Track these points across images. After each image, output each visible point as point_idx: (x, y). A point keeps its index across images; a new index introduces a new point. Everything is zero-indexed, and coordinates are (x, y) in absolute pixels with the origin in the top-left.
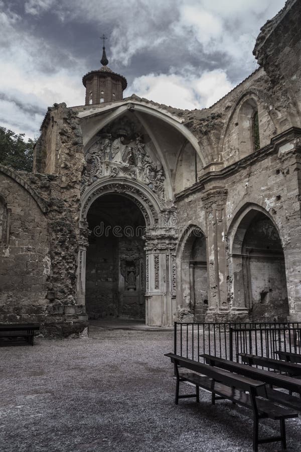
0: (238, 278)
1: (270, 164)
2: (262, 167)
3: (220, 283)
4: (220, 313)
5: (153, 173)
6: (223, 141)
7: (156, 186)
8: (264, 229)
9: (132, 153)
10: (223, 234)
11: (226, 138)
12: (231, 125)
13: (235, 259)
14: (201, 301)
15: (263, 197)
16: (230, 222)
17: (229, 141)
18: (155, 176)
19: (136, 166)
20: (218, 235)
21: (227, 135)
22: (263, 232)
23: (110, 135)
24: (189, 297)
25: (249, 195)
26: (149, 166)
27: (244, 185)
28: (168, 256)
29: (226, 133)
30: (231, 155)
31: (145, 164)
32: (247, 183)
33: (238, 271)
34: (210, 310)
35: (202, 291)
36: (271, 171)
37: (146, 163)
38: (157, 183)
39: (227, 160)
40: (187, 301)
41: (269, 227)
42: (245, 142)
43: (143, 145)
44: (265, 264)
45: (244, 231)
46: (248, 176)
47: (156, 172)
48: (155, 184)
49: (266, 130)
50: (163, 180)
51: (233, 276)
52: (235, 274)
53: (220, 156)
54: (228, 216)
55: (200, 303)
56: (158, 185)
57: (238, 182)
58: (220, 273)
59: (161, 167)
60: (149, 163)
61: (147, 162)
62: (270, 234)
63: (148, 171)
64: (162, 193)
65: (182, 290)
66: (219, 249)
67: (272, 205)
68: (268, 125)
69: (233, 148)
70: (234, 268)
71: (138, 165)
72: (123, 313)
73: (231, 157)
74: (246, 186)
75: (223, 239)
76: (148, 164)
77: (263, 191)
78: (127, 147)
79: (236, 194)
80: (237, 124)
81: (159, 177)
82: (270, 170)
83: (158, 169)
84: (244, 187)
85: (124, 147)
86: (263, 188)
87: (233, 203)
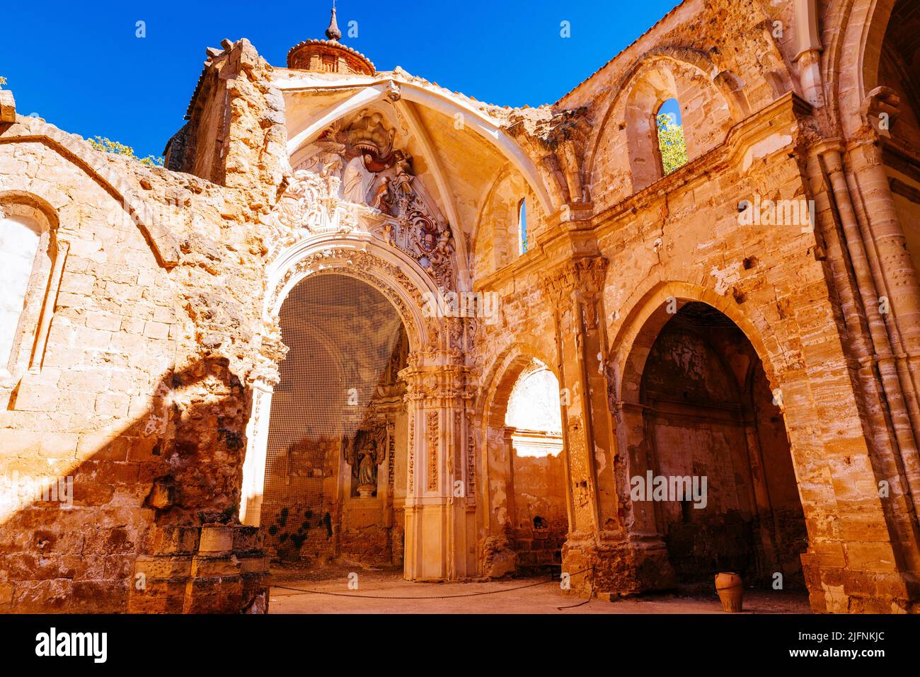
0: (637, 460)
1: (719, 192)
2: (698, 200)
3: (600, 472)
4: (604, 548)
5: (429, 237)
6: (592, 162)
7: (435, 264)
8: (674, 354)
9: (389, 190)
10: (600, 357)
11: (597, 156)
12: (608, 130)
13: (629, 415)
14: (528, 520)
15: (706, 266)
16: (617, 329)
17: (603, 162)
18: (434, 244)
19: (395, 216)
20: (589, 359)
21: (600, 150)
22: (673, 360)
23: (344, 146)
24: (503, 510)
25: (665, 264)
26: (422, 221)
27: (650, 245)
28: (459, 414)
29: (597, 146)
30: (611, 188)
31: (414, 217)
32: (658, 241)
33: (636, 443)
34: (576, 539)
35: (529, 497)
36: (724, 205)
37: (415, 214)
38: (437, 258)
39: (604, 199)
40: (501, 521)
41: (684, 352)
42: (643, 160)
43: (412, 177)
44: (683, 430)
45: (647, 351)
46: (660, 224)
47: (436, 235)
48: (433, 260)
49: (699, 126)
50: (450, 253)
51: (627, 456)
52: (632, 450)
53: (584, 193)
54: (610, 317)
55: (527, 524)
56: (439, 261)
57: (634, 240)
58: (596, 448)
59: (445, 225)
60: (422, 216)
61: (418, 213)
62: (687, 367)
63: (419, 231)
64: (447, 279)
65: (491, 494)
66: (592, 390)
67: (733, 280)
68: (706, 114)
69: (615, 173)
70: (629, 437)
71: (400, 216)
72: (346, 549)
73: (612, 192)
74: (657, 245)
75: (601, 368)
76: (420, 218)
77: (704, 252)
78: (376, 176)
79: (628, 268)
80: (621, 127)
81: (441, 245)
82: (718, 204)
83: (440, 230)
84: (649, 250)
85: (372, 175)
86: (701, 246)
87: (624, 286)
